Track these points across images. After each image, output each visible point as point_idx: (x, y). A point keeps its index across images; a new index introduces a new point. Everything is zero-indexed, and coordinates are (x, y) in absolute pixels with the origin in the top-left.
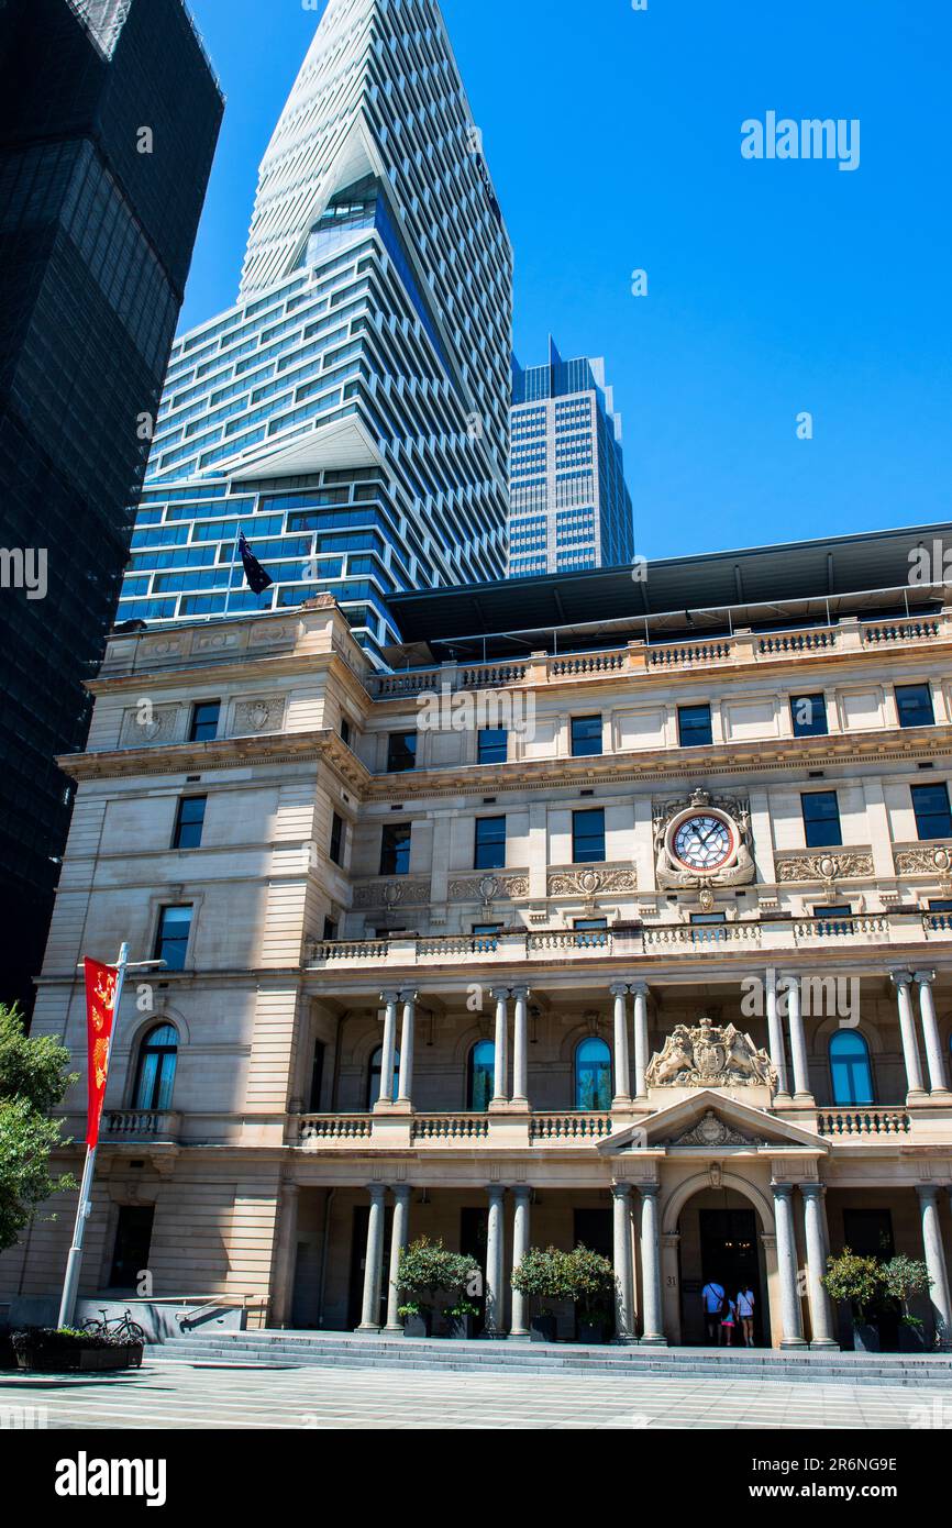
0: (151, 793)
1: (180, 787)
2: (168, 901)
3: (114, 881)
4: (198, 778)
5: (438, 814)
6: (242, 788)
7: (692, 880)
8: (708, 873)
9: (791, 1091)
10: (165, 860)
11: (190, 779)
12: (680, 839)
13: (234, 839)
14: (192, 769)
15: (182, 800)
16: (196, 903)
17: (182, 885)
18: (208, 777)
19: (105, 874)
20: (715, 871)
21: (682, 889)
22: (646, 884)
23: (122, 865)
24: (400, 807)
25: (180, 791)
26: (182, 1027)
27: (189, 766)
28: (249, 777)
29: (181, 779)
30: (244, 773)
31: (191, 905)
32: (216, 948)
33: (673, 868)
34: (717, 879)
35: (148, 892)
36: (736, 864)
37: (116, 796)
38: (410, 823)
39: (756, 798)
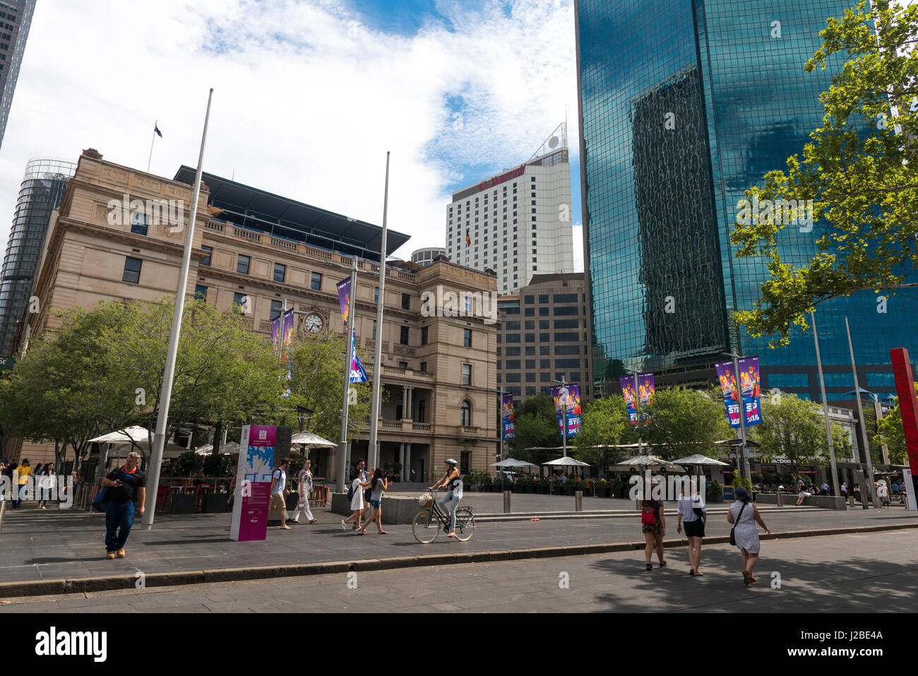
0: (112, 251)
1: (128, 252)
3: (90, 289)
4: (138, 251)
5: (219, 287)
6: (162, 263)
7: (309, 336)
10: (121, 285)
11: (134, 250)
13: (156, 286)
14: (135, 246)
15: (128, 257)
18: (144, 253)
19: (85, 284)
23: (95, 282)
24: (204, 279)
25: (129, 255)
27: (136, 244)
28: (165, 258)
29: (129, 249)
30: (163, 257)
33: (304, 331)
37: (91, 246)
38: (207, 288)
39: (332, 313)
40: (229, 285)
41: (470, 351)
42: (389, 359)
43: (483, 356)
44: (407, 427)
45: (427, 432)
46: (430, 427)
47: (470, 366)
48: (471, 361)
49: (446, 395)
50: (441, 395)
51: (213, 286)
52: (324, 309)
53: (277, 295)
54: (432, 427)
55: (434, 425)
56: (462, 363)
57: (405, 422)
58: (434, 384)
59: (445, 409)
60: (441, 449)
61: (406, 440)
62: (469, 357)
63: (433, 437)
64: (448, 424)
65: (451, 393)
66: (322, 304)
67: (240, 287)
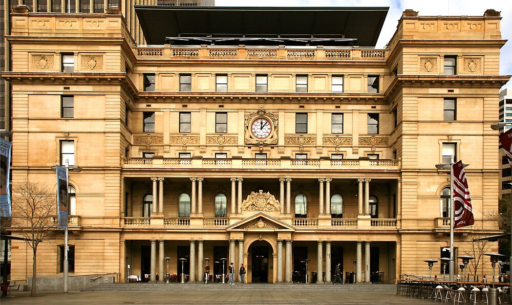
0: (48, 93)
1: (61, 91)
2: (64, 139)
3: (38, 129)
4: (69, 88)
5: (164, 110)
6: (89, 94)
7: (257, 142)
8: (263, 140)
9: (285, 213)
10: (60, 122)
11: (65, 88)
12: (254, 127)
13: (88, 116)
14: (66, 85)
15: (62, 96)
16: (76, 140)
17: (69, 133)
18: (74, 89)
19: (33, 126)
20: (264, 140)
21: (253, 145)
22: (241, 142)
23: (40, 122)
24: (150, 106)
25: (62, 93)
26: (76, 187)
27: (65, 83)
28: (91, 90)
29: (61, 88)
30: (89, 89)
31: (73, 141)
32: (86, 158)
33: (251, 137)
34: (265, 142)
35: (54, 135)
36: (272, 137)
37: (32, 93)
38: (154, 112)
39: (281, 114)
40: (173, 106)
41: (454, 125)
42: (354, 153)
43: (477, 129)
44: (364, 223)
45: (392, 228)
46: (396, 222)
47: (456, 144)
48: (454, 137)
49: (416, 184)
50: (407, 184)
51: (159, 110)
52: (271, 112)
53: (220, 106)
54: (398, 222)
55: (401, 220)
56: (441, 142)
57: (360, 219)
58: (400, 173)
59: (416, 200)
60: (410, 246)
61: (364, 238)
62: (451, 133)
63: (399, 234)
64: (419, 217)
65: (423, 180)
66: (269, 107)
67: (184, 106)
